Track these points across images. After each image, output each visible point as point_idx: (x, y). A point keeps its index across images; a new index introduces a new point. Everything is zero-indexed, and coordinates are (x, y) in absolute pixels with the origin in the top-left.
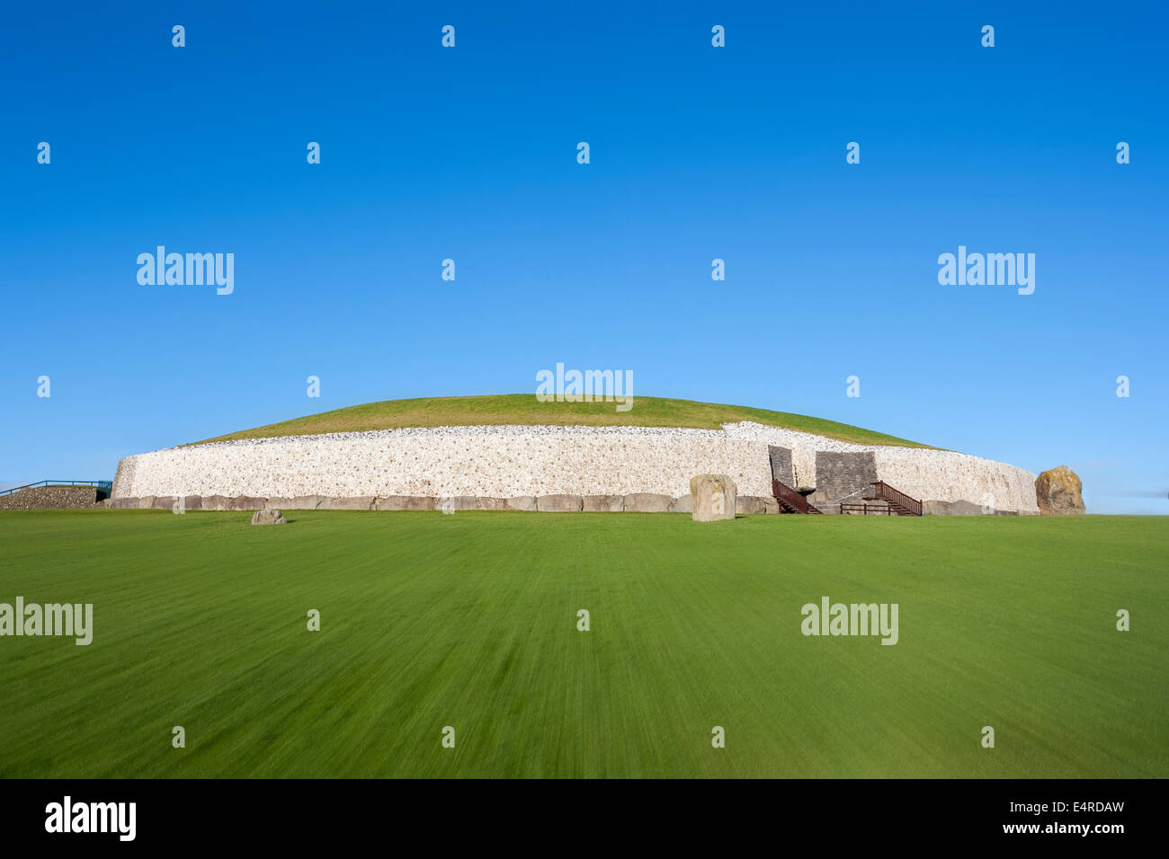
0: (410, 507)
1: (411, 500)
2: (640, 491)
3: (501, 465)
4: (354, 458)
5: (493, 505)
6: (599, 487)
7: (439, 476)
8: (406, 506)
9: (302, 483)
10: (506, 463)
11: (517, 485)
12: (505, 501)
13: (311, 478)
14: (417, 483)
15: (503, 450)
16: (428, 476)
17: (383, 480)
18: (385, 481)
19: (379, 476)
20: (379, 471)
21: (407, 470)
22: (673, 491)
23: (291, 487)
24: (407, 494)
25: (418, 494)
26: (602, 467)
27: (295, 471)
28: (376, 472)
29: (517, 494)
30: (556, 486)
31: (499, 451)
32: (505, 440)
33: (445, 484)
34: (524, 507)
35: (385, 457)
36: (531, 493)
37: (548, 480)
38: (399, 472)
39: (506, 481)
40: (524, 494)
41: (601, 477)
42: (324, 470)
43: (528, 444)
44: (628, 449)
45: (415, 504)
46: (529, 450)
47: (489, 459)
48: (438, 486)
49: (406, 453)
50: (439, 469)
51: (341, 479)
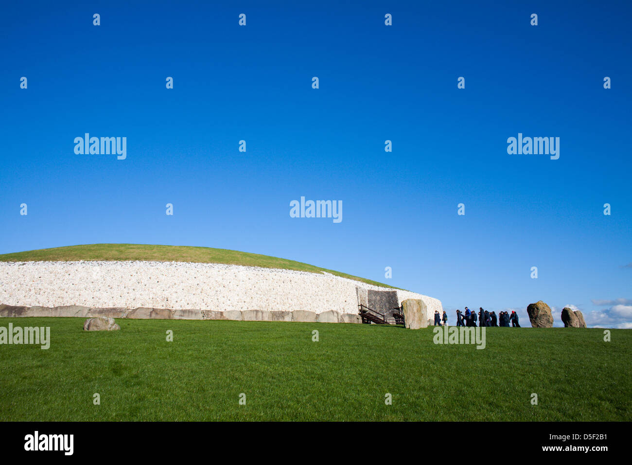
0: (154, 316)
1: (154, 310)
2: (299, 309)
3: (218, 289)
4: (108, 279)
5: (213, 316)
6: (277, 306)
7: (175, 295)
8: (151, 315)
9: (62, 296)
10: (221, 288)
11: (229, 302)
12: (222, 313)
13: (70, 292)
14: (158, 299)
15: (219, 279)
16: (166, 294)
17: (132, 295)
18: (133, 297)
19: (128, 293)
20: (129, 289)
21: (151, 289)
22: (316, 310)
23: (51, 299)
24: (151, 306)
25: (159, 307)
26: (279, 294)
27: (56, 287)
28: (126, 291)
29: (229, 309)
30: (253, 304)
31: (217, 279)
32: (221, 273)
33: (179, 300)
34: (233, 317)
35: (134, 280)
36: (238, 309)
37: (248, 300)
38: (145, 290)
39: (222, 300)
40: (233, 309)
41: (278, 300)
42: (82, 286)
43: (236, 276)
44: (292, 282)
45: (157, 314)
46: (236, 280)
47: (210, 284)
48: (174, 302)
49: (150, 278)
50: (174, 290)
51: (97, 294)
